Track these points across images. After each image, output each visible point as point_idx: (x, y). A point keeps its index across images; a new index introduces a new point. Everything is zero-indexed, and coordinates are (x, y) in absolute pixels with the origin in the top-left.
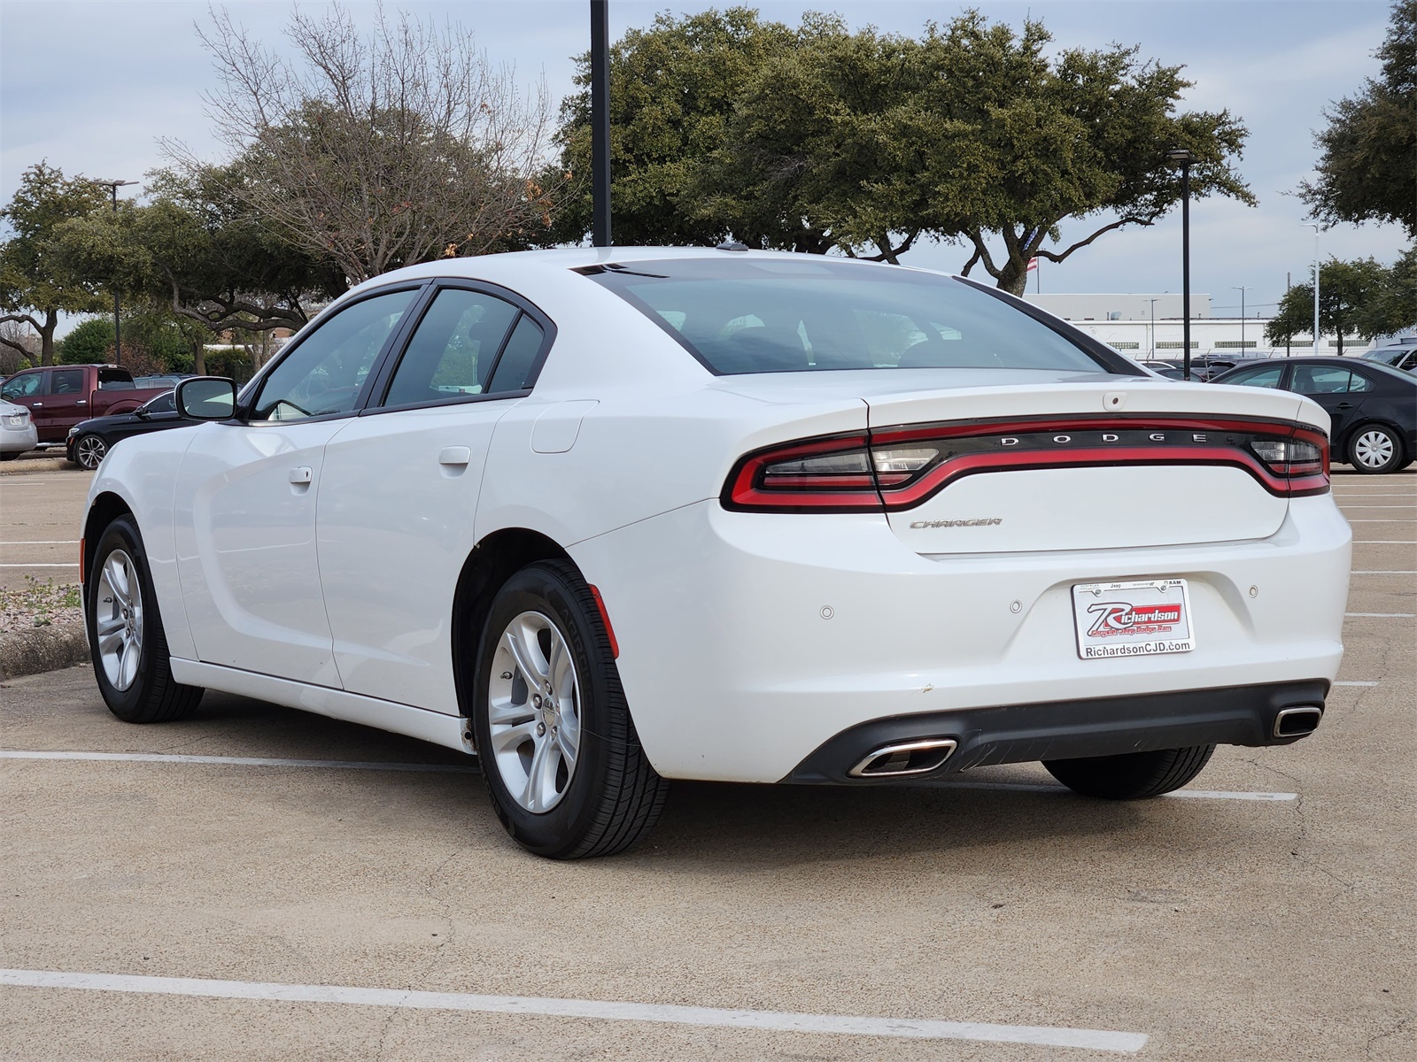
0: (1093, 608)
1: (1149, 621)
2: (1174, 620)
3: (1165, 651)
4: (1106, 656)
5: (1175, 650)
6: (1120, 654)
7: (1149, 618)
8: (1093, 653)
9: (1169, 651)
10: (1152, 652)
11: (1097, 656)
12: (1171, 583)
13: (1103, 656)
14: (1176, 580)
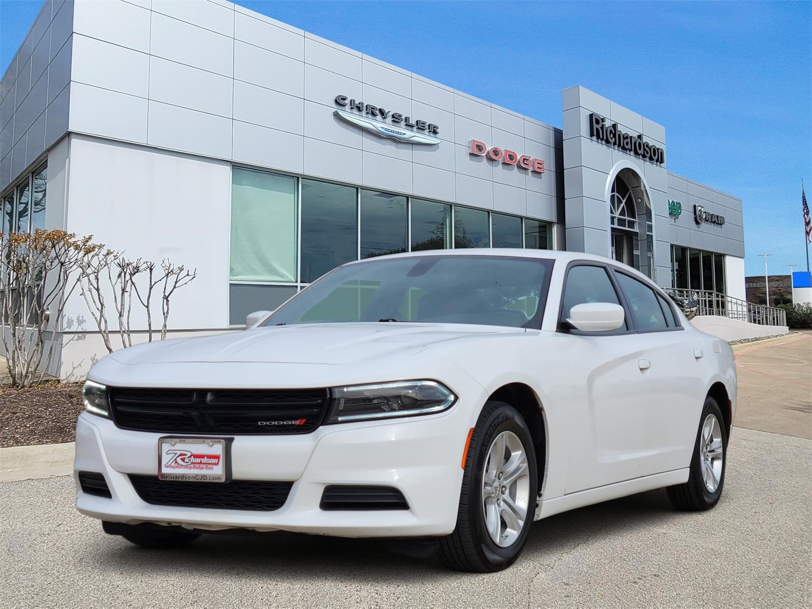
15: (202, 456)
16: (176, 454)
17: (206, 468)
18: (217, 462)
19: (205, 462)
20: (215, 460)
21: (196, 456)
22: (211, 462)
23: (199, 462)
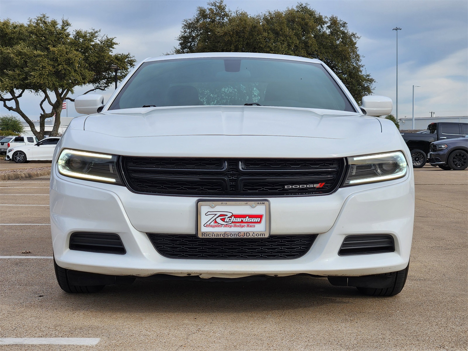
15: (244, 216)
16: (216, 215)
17: (248, 226)
18: (259, 221)
19: (246, 221)
20: (257, 219)
21: (236, 216)
22: (252, 221)
23: (240, 221)
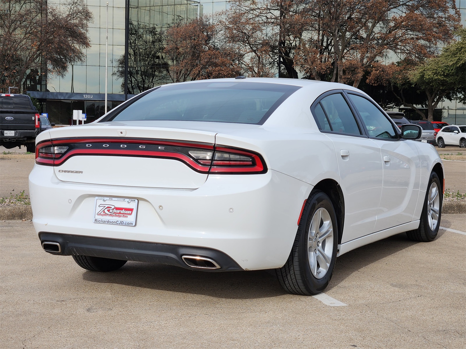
0: (101, 205)
1: (120, 213)
2: (129, 214)
3: (123, 224)
4: (102, 223)
5: (127, 225)
6: (106, 223)
7: (120, 212)
8: (97, 221)
9: (125, 225)
10: (118, 224)
11: (98, 222)
12: (131, 200)
13: (100, 223)
14: (133, 200)
